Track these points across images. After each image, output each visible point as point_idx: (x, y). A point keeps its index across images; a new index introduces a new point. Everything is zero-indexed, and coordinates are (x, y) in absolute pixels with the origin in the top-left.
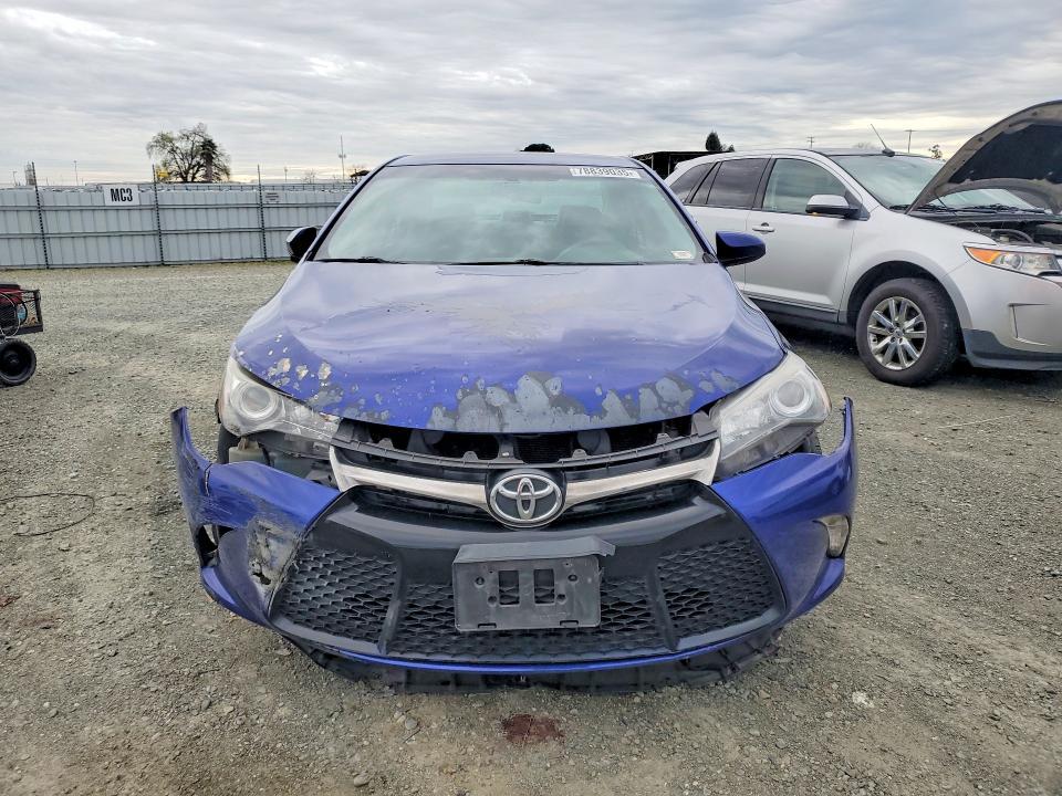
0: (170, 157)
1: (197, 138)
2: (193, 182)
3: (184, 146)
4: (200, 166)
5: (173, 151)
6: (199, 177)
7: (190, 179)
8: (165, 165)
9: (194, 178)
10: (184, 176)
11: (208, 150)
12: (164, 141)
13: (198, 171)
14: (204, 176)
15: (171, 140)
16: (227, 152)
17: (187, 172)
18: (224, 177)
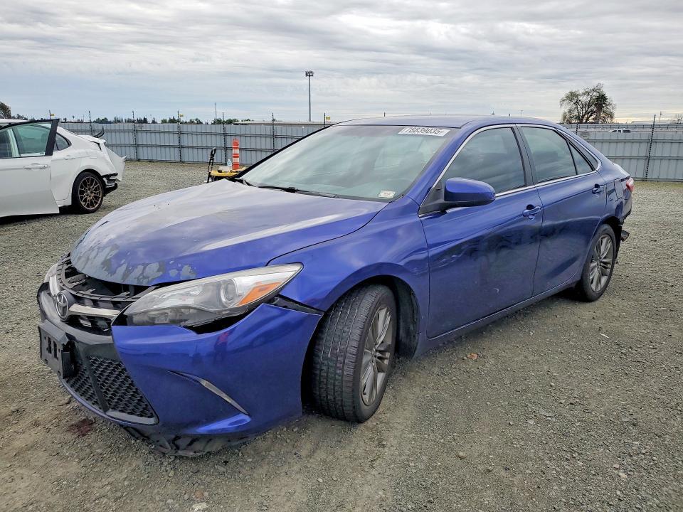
0: (574, 106)
1: (595, 94)
2: (586, 123)
3: (585, 99)
4: (593, 112)
5: (577, 103)
6: (591, 120)
7: (584, 121)
8: (570, 112)
9: (587, 119)
10: (580, 119)
11: (601, 101)
12: (572, 97)
13: (591, 115)
14: (594, 119)
15: (577, 96)
16: (614, 103)
17: (583, 117)
18: (609, 120)
